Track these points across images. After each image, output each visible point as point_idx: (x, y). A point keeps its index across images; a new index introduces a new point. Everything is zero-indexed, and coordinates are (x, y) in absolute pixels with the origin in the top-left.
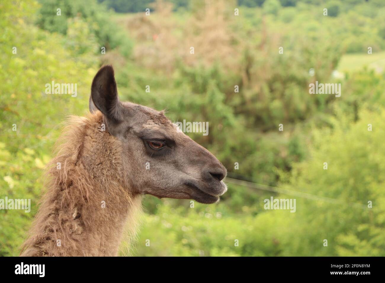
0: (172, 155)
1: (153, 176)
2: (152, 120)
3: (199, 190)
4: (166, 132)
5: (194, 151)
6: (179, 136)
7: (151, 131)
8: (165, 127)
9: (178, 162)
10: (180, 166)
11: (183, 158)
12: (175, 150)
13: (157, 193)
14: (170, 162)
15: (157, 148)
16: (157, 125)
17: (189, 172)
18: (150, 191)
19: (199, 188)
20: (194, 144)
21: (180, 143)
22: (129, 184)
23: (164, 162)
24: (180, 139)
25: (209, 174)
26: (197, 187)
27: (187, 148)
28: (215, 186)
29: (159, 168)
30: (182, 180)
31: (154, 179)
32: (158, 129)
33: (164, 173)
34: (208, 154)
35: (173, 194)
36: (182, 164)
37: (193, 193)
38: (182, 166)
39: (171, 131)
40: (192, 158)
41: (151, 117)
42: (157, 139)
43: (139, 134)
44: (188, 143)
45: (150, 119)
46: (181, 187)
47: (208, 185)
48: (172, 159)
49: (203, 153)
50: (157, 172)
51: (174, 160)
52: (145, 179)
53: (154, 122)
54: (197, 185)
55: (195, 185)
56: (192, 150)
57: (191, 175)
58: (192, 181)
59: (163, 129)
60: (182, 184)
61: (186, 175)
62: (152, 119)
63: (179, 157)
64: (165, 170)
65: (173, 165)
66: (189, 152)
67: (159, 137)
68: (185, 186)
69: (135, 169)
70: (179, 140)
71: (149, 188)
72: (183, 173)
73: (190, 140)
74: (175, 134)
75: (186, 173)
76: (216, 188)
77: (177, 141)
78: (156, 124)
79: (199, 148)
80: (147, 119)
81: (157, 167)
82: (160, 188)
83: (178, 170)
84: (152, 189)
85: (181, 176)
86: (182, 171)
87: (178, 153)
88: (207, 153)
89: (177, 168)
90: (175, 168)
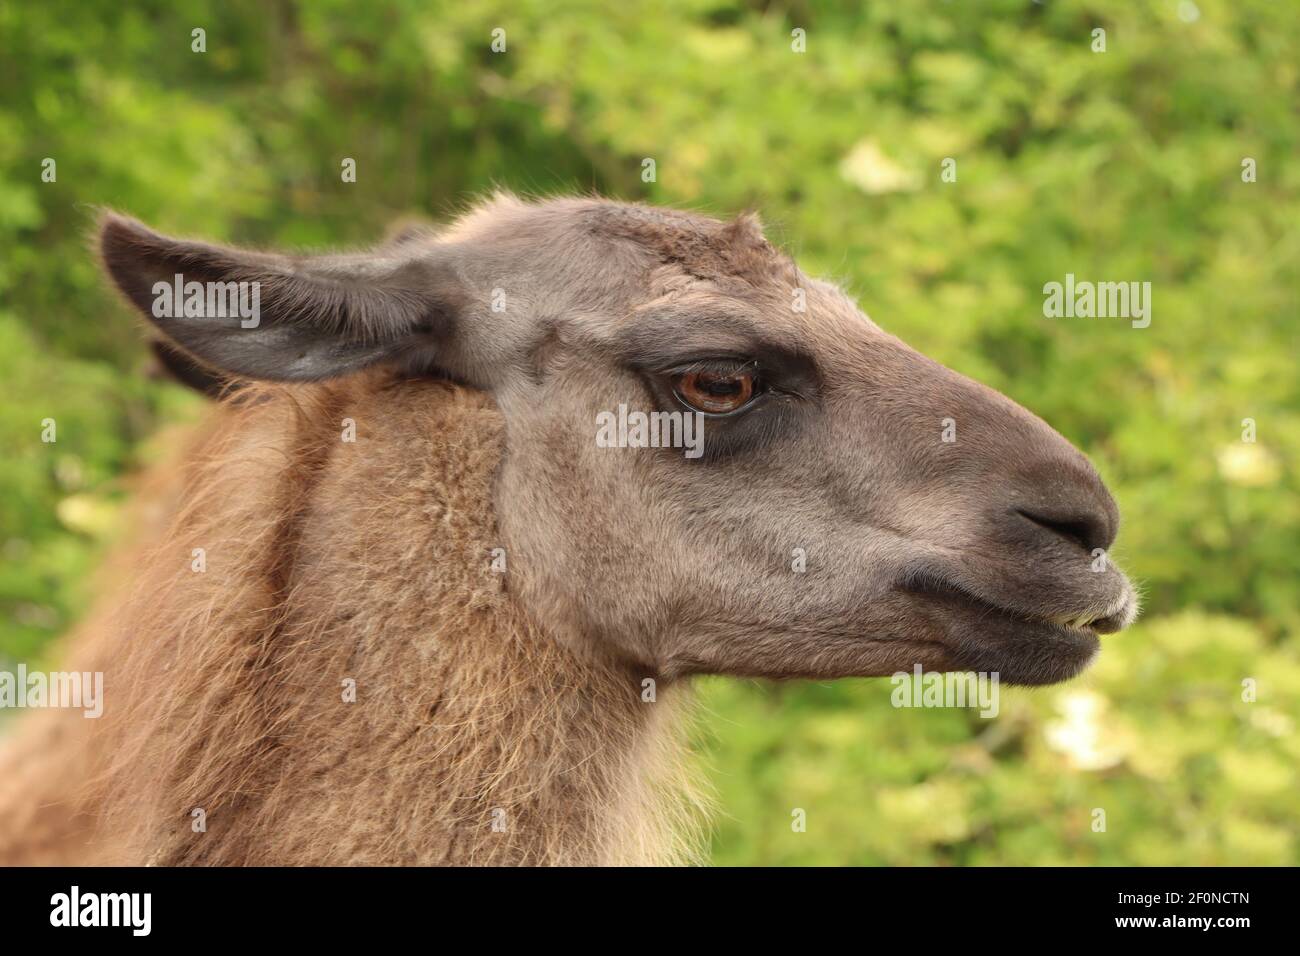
0: (806, 441)
2: (674, 268)
3: (979, 602)
4: (755, 311)
5: (927, 404)
6: (837, 330)
7: (671, 315)
8: (751, 291)
9: (842, 475)
10: (856, 499)
11: (872, 453)
12: (820, 408)
13: (750, 655)
14: (798, 478)
15: (728, 405)
16: (707, 285)
17: (907, 522)
18: (708, 652)
19: (976, 593)
20: (923, 370)
21: (843, 369)
23: (770, 480)
24: (846, 348)
25: (1020, 517)
26: (967, 587)
27: (888, 395)
29: (744, 517)
30: (881, 568)
32: (710, 300)
33: (774, 539)
34: (1007, 413)
35: (843, 653)
36: (867, 485)
37: (956, 628)
38: (868, 494)
39: (784, 307)
41: (666, 250)
42: (707, 357)
43: (615, 346)
44: (889, 367)
45: (665, 263)
46: (881, 612)
47: (1025, 568)
48: (809, 463)
50: (735, 540)
51: (819, 464)
52: (665, 591)
53: (688, 272)
54: (963, 579)
55: (955, 581)
56: (916, 400)
57: (920, 537)
58: (932, 563)
59: (740, 298)
60: (882, 589)
61: (896, 539)
62: (671, 259)
63: (845, 446)
64: (778, 527)
65: (823, 497)
66: (902, 417)
67: (722, 341)
68: (903, 600)
69: (589, 540)
70: (841, 351)
71: (698, 639)
72: (880, 532)
73: (900, 351)
74: (812, 324)
75: (897, 531)
77: (827, 359)
78: (701, 278)
80: (644, 263)
81: (733, 512)
82: (765, 622)
83: (856, 521)
84: (717, 641)
85: (871, 548)
86: (872, 523)
87: (837, 426)
88: (996, 408)
89: (846, 508)
90: (831, 510)
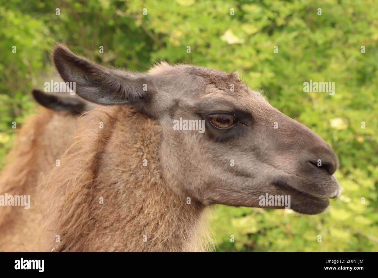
0: (248, 138)
1: (220, 172)
2: (213, 85)
3: (294, 190)
4: (235, 100)
6: (259, 106)
7: (211, 99)
8: (234, 94)
9: (259, 148)
10: (263, 155)
11: (268, 142)
12: (253, 128)
13: (229, 199)
14: (246, 149)
15: (226, 126)
16: (222, 91)
17: (277, 164)
18: (217, 198)
19: (294, 187)
21: (260, 117)
22: (179, 189)
23: (237, 149)
24: (261, 111)
25: (309, 163)
28: (320, 180)
30: (268, 177)
31: (223, 178)
32: (222, 96)
36: (266, 151)
38: (266, 154)
39: (243, 99)
40: (281, 140)
41: (211, 80)
42: (220, 112)
43: (194, 108)
44: (273, 117)
45: (210, 84)
46: (266, 190)
48: (249, 144)
49: (298, 132)
51: (252, 145)
52: (206, 180)
53: (217, 87)
57: (280, 169)
58: (282, 177)
59: (231, 96)
60: (268, 183)
61: (273, 169)
62: (212, 83)
63: (260, 140)
65: (253, 154)
66: (276, 132)
67: (225, 108)
68: (273, 187)
69: (185, 164)
70: (259, 112)
71: (214, 194)
72: (269, 166)
73: (277, 112)
74: (251, 104)
75: (274, 166)
76: (322, 185)
77: (255, 114)
78: (220, 89)
79: (292, 123)
80: (204, 83)
81: (226, 158)
82: (234, 189)
83: (262, 162)
84: (220, 195)
85: (266, 171)
86: (267, 163)
87: (258, 133)
89: (259, 158)
90: (255, 158)
